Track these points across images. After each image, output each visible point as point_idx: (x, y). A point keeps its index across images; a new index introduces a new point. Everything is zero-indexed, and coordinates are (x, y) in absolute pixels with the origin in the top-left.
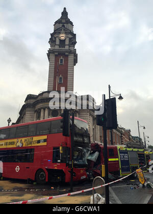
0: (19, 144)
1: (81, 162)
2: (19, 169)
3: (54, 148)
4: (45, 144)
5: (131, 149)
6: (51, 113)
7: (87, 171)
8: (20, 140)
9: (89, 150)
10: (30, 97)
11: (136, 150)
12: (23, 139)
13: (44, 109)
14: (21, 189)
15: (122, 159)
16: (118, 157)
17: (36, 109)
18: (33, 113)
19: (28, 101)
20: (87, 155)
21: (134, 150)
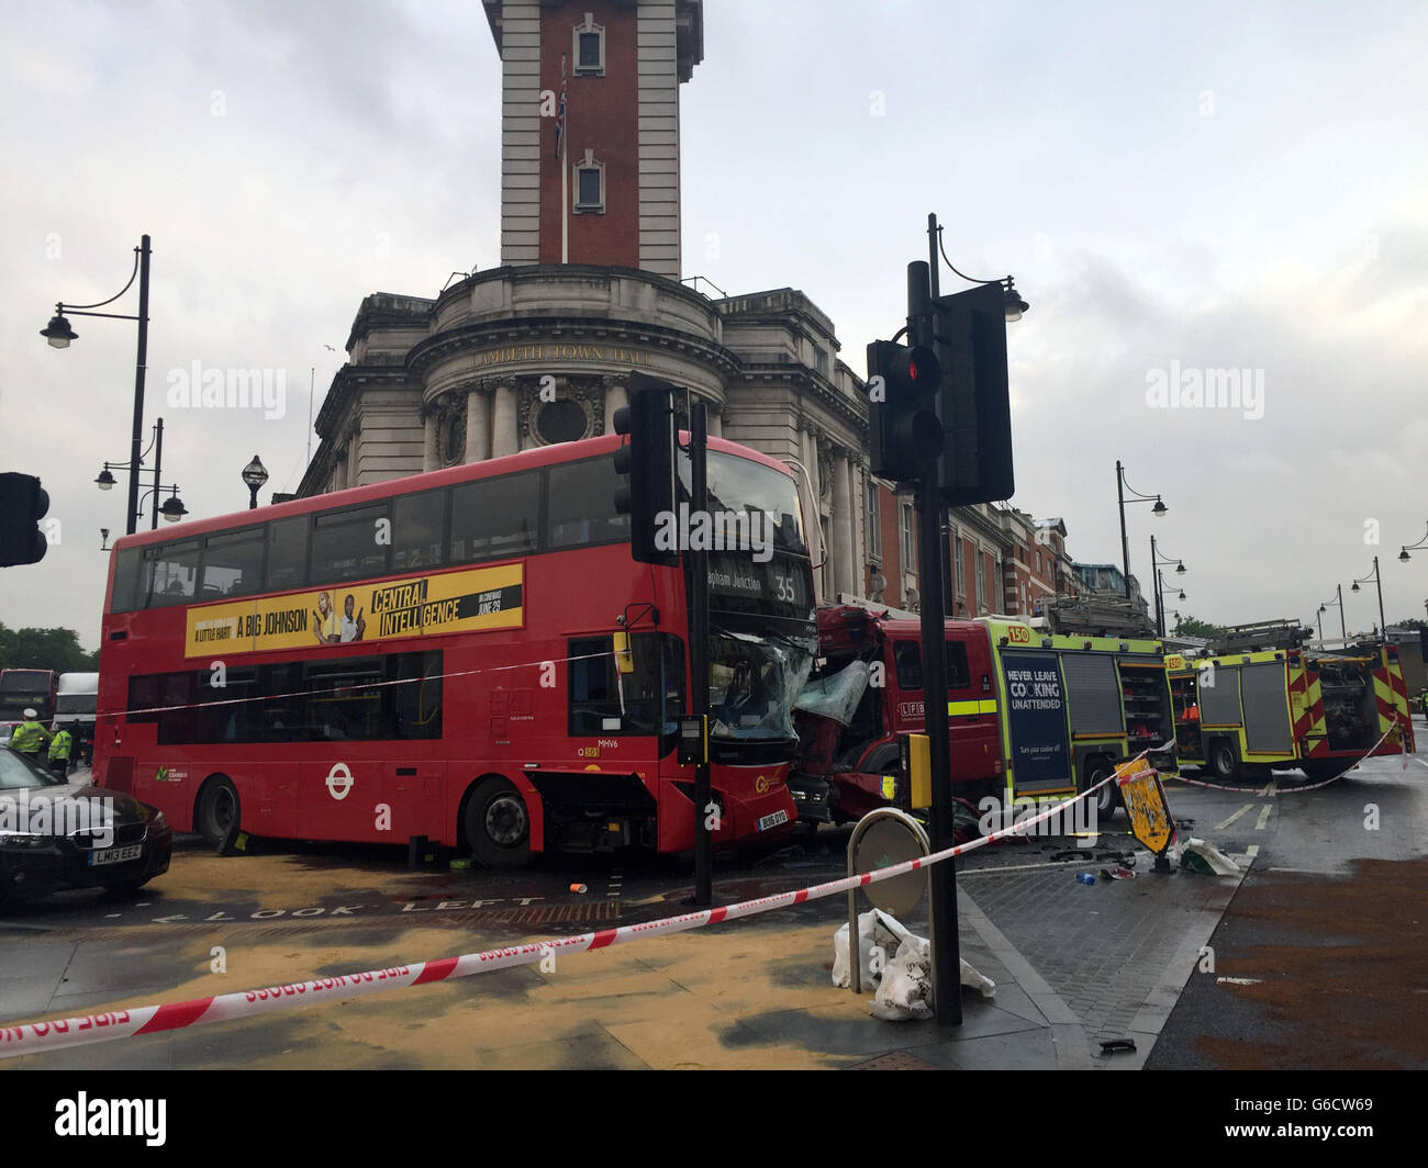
0: (339, 627)
1: (753, 727)
2: (349, 781)
3: (574, 646)
4: (514, 617)
5: (1075, 642)
6: (533, 420)
7: (792, 779)
8: (339, 596)
9: (802, 653)
10: (378, 314)
11: (1109, 644)
12: (363, 594)
13: (488, 395)
14: (371, 903)
15: (1018, 705)
16: (991, 694)
17: (429, 394)
18: (415, 420)
19: (373, 338)
20: (794, 681)
21: (1100, 644)
